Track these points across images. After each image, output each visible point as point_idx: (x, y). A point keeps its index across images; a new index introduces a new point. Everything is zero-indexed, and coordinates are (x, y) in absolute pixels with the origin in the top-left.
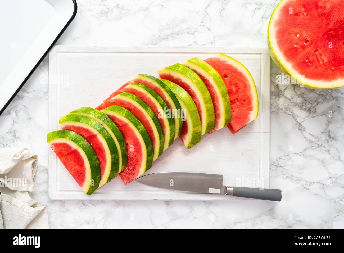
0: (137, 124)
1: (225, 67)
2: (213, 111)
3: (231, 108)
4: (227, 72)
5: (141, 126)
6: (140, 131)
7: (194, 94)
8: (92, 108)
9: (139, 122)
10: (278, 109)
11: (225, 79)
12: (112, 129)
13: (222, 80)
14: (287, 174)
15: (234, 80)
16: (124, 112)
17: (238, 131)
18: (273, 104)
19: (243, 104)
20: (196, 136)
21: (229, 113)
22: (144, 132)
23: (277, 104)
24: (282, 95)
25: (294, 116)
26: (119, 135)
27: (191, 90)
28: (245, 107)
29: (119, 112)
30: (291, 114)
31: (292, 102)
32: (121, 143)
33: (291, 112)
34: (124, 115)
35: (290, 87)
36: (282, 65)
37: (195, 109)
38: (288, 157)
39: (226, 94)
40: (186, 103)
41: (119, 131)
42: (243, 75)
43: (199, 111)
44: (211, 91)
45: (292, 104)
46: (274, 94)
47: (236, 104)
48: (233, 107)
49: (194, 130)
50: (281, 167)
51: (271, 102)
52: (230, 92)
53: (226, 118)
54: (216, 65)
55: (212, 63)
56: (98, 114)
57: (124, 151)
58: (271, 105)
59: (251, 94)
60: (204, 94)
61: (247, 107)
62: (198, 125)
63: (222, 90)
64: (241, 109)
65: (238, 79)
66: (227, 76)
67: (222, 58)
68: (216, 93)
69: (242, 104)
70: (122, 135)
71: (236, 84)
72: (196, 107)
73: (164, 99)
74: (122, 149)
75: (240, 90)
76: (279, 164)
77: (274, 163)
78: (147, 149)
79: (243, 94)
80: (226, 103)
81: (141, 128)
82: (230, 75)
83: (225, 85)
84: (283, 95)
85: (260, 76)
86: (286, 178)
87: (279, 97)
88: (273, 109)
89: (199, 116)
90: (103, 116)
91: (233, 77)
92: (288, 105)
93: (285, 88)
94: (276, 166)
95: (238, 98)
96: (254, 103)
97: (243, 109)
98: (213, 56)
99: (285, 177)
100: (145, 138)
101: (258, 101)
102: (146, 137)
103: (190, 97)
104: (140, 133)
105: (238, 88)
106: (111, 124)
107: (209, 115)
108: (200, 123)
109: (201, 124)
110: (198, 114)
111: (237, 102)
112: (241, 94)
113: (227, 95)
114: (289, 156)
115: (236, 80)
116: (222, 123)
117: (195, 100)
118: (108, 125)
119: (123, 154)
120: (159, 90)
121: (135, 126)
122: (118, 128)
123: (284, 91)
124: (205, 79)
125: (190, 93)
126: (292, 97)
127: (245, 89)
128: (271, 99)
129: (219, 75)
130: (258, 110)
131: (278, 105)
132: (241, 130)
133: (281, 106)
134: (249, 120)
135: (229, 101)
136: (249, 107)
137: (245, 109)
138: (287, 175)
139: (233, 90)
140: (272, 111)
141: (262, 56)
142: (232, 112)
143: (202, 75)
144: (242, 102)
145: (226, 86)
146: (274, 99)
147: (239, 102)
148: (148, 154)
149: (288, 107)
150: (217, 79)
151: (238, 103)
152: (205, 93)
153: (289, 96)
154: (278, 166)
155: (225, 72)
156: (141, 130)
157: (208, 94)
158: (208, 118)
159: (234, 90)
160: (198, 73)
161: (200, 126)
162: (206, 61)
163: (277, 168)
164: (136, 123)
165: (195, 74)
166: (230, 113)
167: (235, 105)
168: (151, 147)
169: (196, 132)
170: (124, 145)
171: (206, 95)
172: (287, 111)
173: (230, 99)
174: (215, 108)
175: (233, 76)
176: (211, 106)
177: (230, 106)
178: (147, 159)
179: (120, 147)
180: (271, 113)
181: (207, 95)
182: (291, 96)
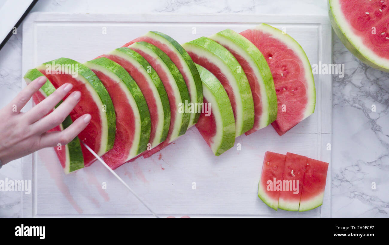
0: (131, 86)
1: (270, 42)
2: (253, 104)
3: (277, 100)
4: (272, 49)
5: (136, 88)
6: (134, 96)
7: (226, 80)
8: (74, 61)
9: (135, 83)
10: (343, 101)
11: (268, 59)
12: (98, 91)
13: (265, 61)
14: (355, 191)
15: (281, 61)
16: (116, 68)
17: (286, 131)
18: (336, 95)
19: (294, 94)
20: (228, 139)
21: (274, 107)
22: (140, 98)
23: (341, 93)
24: (348, 81)
25: (366, 111)
26: (107, 101)
27: (222, 74)
28: (296, 98)
29: (108, 67)
30: (360, 107)
31: (362, 91)
32: (109, 113)
33: (361, 105)
34: (114, 71)
35: (360, 71)
36: (349, 39)
37: (227, 100)
38: (357, 168)
39: (270, 80)
40: (214, 92)
41: (109, 96)
42: (295, 54)
43: (233, 104)
44: (249, 76)
45: (362, 94)
46: (337, 81)
47: (285, 94)
48: (280, 98)
49: (225, 131)
50: (347, 181)
51: (333, 91)
52: (276, 78)
53: (270, 114)
54: (257, 40)
55: (251, 37)
56: (81, 69)
57: (111, 124)
58: (333, 95)
59: (305, 80)
60: (240, 80)
61: (299, 99)
62: (231, 123)
63: (264, 75)
64: (291, 100)
65: (287, 59)
66: (272, 55)
67: (266, 30)
68: (256, 78)
69: (292, 94)
70: (111, 101)
71: (285, 66)
72: (228, 98)
73: (180, 69)
74: (109, 120)
75: (290, 74)
76: (344, 177)
77: (337, 176)
78: (142, 122)
79: (294, 80)
80: (271, 92)
81: (137, 92)
82: (276, 54)
83: (269, 68)
84: (350, 82)
85: (318, 56)
86: (354, 197)
87: (344, 84)
88: (336, 101)
89: (232, 111)
90: (88, 73)
91: (280, 57)
92: (358, 96)
93: (353, 71)
94: (339, 180)
95: (287, 85)
96: (310, 92)
97: (294, 100)
98: (252, 27)
99: (352, 195)
100: (140, 106)
101: (315, 90)
102: (142, 105)
103: (220, 84)
104: (134, 98)
105: (287, 72)
106: (98, 84)
107: (245, 109)
108: (234, 121)
109: (236, 122)
110: (231, 108)
111: (285, 91)
112: (291, 81)
113: (272, 81)
114: (358, 166)
115: (285, 61)
116: (264, 120)
117: (227, 89)
118: (93, 86)
119: (110, 128)
120: (175, 57)
121: (128, 87)
122: (107, 92)
123: (352, 75)
124: (241, 58)
125: (221, 78)
126: (362, 85)
127: (298, 73)
128: (333, 86)
129: (260, 54)
130: (315, 102)
131: (343, 96)
132: (290, 130)
133: (348, 97)
134: (302, 116)
135: (275, 90)
136: (302, 98)
137: (297, 101)
138: (356, 193)
139: (279, 75)
140: (334, 104)
141: (321, 27)
142: (278, 104)
143: (237, 54)
144: (293, 90)
145: (271, 69)
146: (338, 87)
147: (288, 91)
148: (143, 129)
149: (357, 98)
150: (257, 59)
151: (287, 93)
152: (240, 78)
153: (358, 83)
154: (343, 180)
155: (269, 50)
156: (135, 94)
157: (245, 80)
158: (245, 114)
159: (282, 75)
160: (231, 50)
161: (234, 124)
162: (243, 34)
163: (342, 183)
164: (130, 84)
165: (227, 52)
166: (276, 106)
167: (283, 96)
168: (148, 120)
169: (228, 132)
170: (113, 116)
171: (242, 82)
172: (356, 103)
173: (276, 87)
174: (256, 99)
175: (281, 55)
176: (249, 97)
177: (276, 96)
178: (141, 136)
179: (107, 117)
180: (333, 106)
181: (244, 82)
182: (361, 83)
